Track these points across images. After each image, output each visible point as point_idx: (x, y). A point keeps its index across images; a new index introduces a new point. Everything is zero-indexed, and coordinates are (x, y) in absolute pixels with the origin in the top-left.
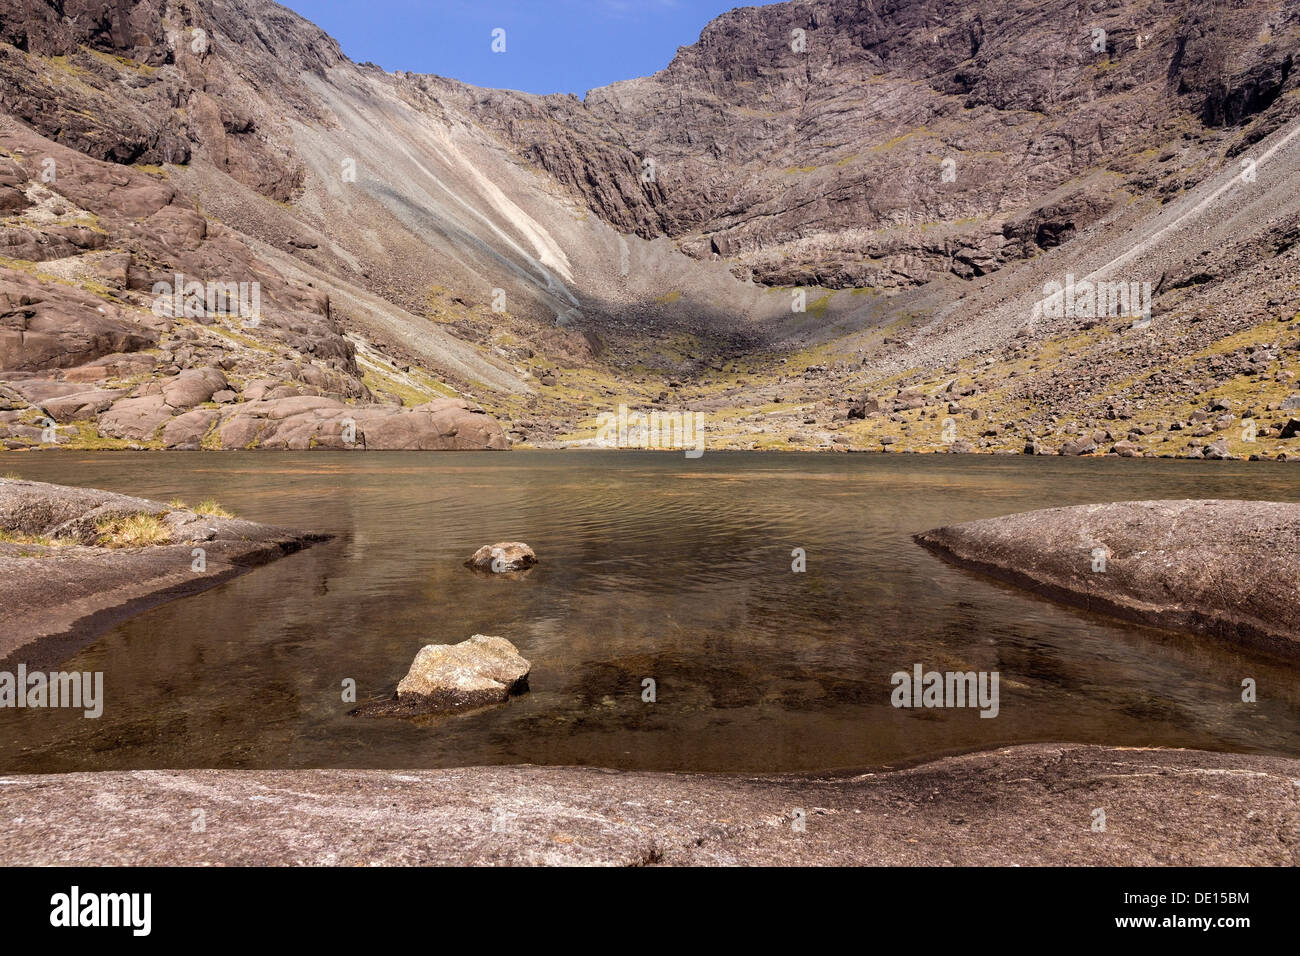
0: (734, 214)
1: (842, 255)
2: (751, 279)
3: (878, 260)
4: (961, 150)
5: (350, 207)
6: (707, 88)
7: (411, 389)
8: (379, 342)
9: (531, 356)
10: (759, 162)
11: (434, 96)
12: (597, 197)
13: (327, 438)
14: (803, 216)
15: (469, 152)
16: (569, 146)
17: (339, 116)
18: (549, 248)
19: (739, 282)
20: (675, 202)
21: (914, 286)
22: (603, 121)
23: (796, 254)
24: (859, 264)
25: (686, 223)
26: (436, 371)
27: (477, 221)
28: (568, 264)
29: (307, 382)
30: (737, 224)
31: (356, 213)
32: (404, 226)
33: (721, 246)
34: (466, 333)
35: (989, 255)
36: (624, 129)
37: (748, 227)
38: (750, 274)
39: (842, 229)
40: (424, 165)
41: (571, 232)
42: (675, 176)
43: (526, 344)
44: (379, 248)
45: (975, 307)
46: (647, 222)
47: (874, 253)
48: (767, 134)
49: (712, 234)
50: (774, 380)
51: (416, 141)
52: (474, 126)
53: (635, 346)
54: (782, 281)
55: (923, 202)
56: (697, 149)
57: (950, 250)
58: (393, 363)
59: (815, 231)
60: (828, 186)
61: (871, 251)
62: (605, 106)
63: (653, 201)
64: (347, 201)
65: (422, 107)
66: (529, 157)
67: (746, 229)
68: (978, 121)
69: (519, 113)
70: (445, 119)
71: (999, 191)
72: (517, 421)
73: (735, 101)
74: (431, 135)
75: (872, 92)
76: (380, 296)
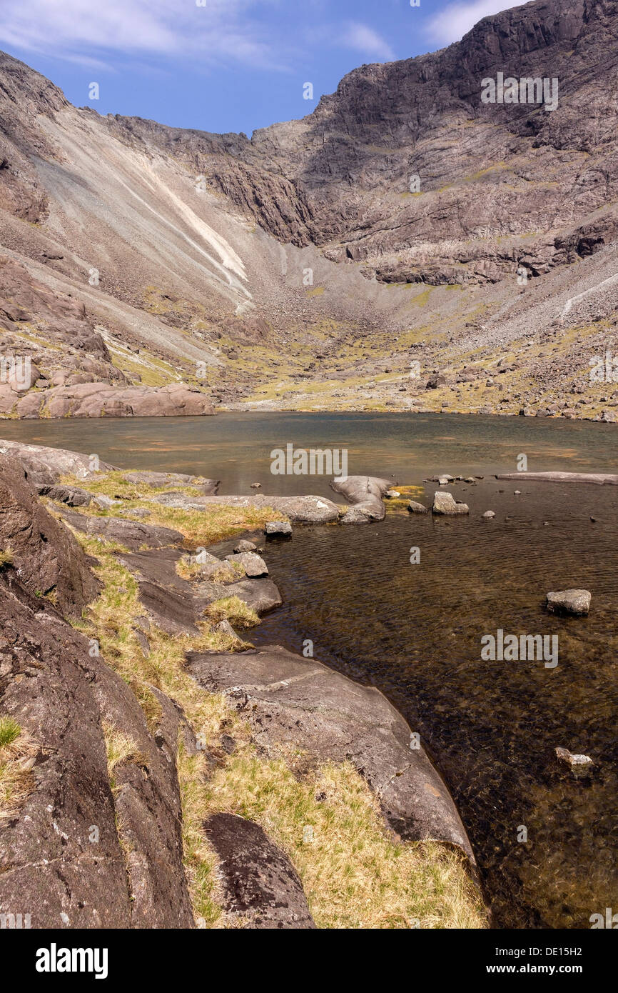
0: (363, 228)
1: (440, 260)
2: (375, 277)
3: (466, 264)
4: (528, 180)
5: (83, 226)
6: (343, 130)
7: (143, 367)
8: (117, 332)
9: (220, 337)
10: (382, 189)
11: (138, 134)
12: (263, 215)
13: (111, 410)
14: (412, 231)
15: (167, 179)
16: (241, 175)
17: (68, 152)
18: (229, 255)
19: (366, 280)
20: (320, 219)
21: (490, 284)
22: (266, 155)
23: (407, 259)
24: (452, 267)
25: (328, 235)
26: (156, 351)
27: (176, 235)
28: (244, 267)
29: (86, 371)
30: (365, 236)
31: (88, 231)
32: (123, 241)
33: (353, 253)
34: (174, 321)
35: (543, 261)
36: (282, 161)
37: (373, 238)
38: (374, 274)
39: (441, 241)
40: (134, 191)
41: (244, 242)
42: (320, 199)
43: (216, 328)
44: (107, 258)
45: (530, 301)
46: (300, 235)
47: (462, 259)
48: (388, 167)
49: (347, 243)
50: (389, 353)
51: (127, 171)
52: (169, 158)
53: (292, 329)
54: (397, 280)
55: (499, 220)
56: (336, 178)
57: (517, 257)
58: (128, 348)
59: (421, 242)
60: (431, 208)
61: (461, 258)
62: (267, 143)
63: (304, 218)
64: (81, 222)
65: (129, 144)
66: (211, 184)
67: (372, 240)
68: (542, 158)
69: (203, 149)
70: (147, 153)
71: (553, 213)
72: (214, 387)
73: (364, 140)
74: (138, 166)
75: (465, 134)
76: (111, 294)
